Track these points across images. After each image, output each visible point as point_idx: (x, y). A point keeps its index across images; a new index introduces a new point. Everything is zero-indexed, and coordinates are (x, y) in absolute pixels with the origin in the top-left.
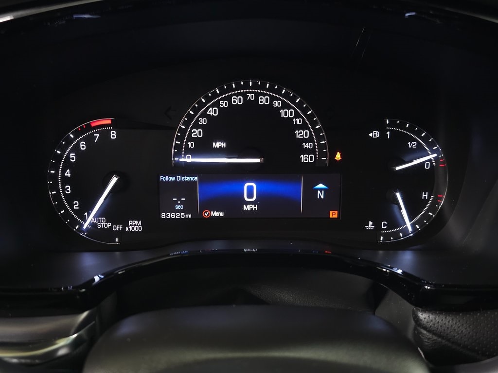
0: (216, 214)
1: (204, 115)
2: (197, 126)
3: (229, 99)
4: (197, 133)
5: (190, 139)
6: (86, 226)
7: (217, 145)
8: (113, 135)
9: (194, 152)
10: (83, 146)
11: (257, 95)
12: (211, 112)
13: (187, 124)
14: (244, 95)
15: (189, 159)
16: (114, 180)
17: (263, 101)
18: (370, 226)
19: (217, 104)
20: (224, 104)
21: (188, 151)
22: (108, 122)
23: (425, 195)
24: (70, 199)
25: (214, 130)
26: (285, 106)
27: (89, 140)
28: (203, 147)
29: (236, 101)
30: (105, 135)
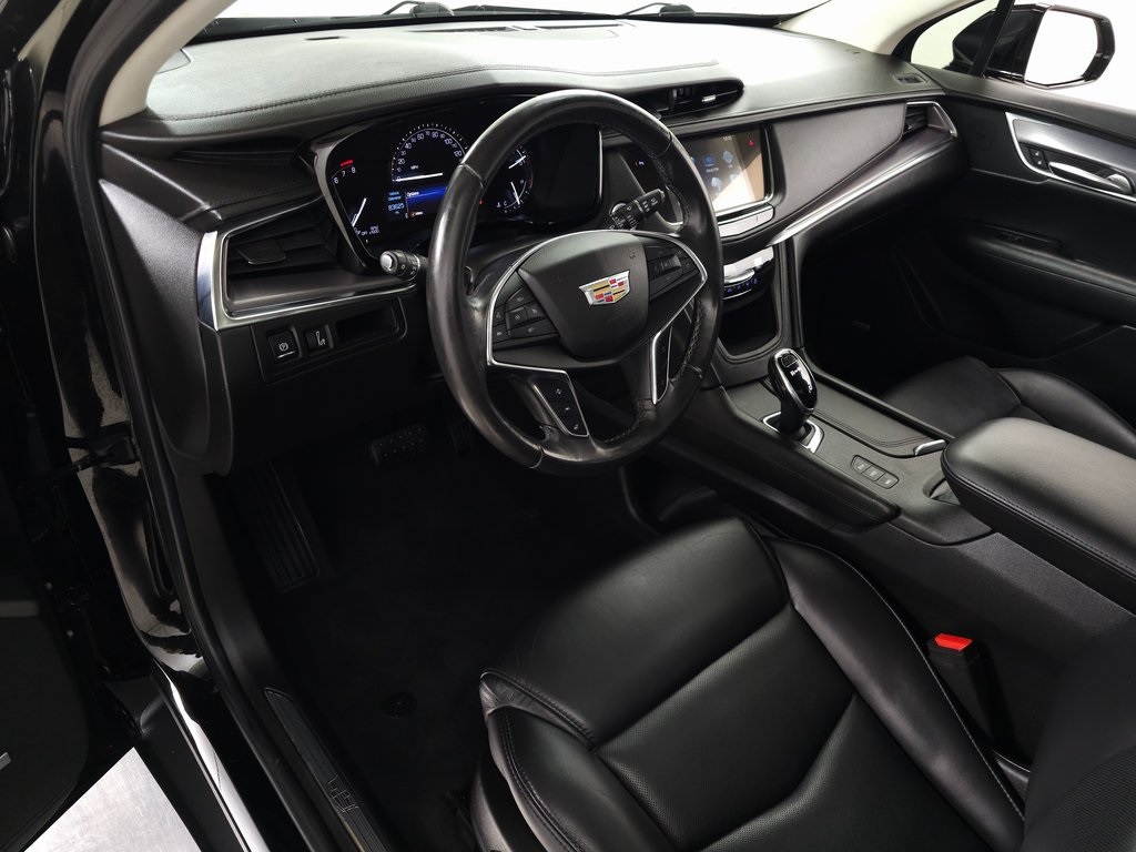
0: (418, 213)
1: (404, 149)
2: (401, 157)
3: (416, 136)
4: (402, 161)
5: (398, 166)
7: (413, 168)
8: (353, 170)
9: (401, 175)
10: (337, 181)
11: (431, 132)
12: (407, 146)
13: (396, 156)
14: (424, 133)
15: (400, 180)
16: (365, 200)
17: (434, 135)
18: (499, 205)
19: (410, 141)
20: (413, 140)
21: (398, 174)
22: (351, 161)
23: (522, 182)
25: (411, 157)
26: (447, 137)
27: (339, 175)
28: (406, 171)
29: (420, 137)
30: (348, 170)
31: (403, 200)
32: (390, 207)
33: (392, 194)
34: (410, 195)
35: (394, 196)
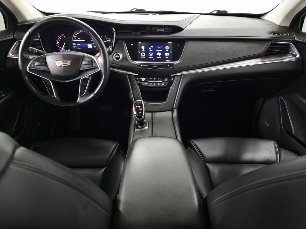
0: (80, 49)
2: (76, 35)
4: (76, 37)
5: (75, 37)
6: (62, 50)
7: (79, 38)
8: (64, 37)
9: (76, 39)
10: (60, 38)
12: (77, 33)
13: (74, 35)
15: (75, 40)
16: (65, 43)
19: (78, 32)
20: (79, 32)
21: (75, 39)
22: (63, 35)
24: (59, 46)
25: (78, 36)
27: (61, 37)
28: (77, 39)
29: (81, 32)
30: (63, 37)
31: (76, 45)
32: (73, 46)
33: (74, 43)
34: (78, 44)
35: (74, 44)
